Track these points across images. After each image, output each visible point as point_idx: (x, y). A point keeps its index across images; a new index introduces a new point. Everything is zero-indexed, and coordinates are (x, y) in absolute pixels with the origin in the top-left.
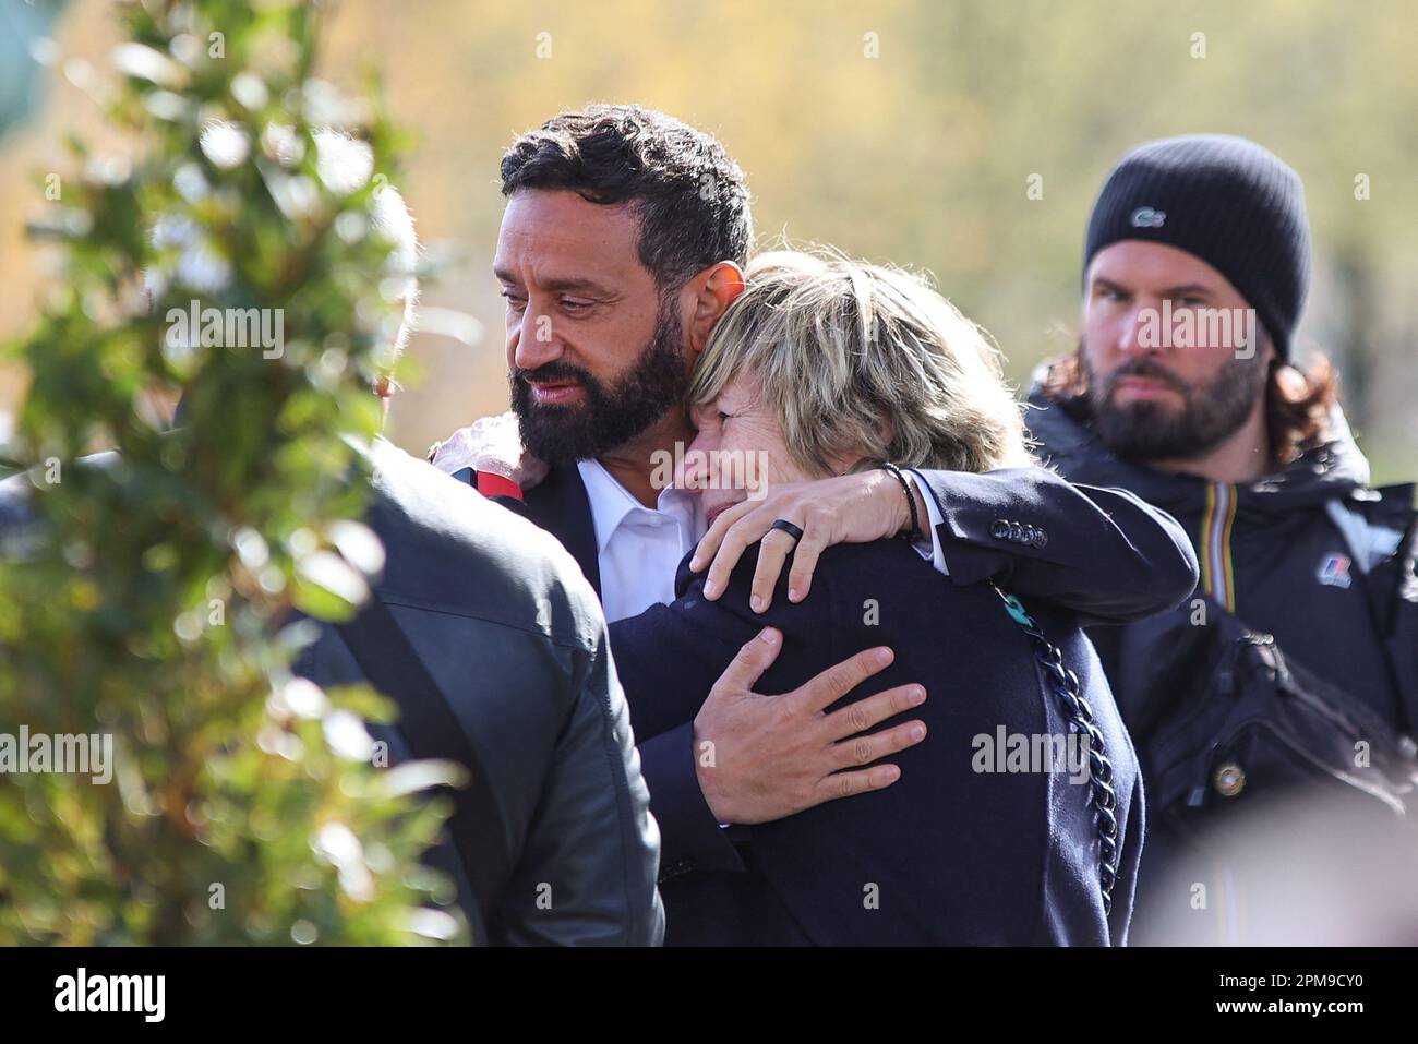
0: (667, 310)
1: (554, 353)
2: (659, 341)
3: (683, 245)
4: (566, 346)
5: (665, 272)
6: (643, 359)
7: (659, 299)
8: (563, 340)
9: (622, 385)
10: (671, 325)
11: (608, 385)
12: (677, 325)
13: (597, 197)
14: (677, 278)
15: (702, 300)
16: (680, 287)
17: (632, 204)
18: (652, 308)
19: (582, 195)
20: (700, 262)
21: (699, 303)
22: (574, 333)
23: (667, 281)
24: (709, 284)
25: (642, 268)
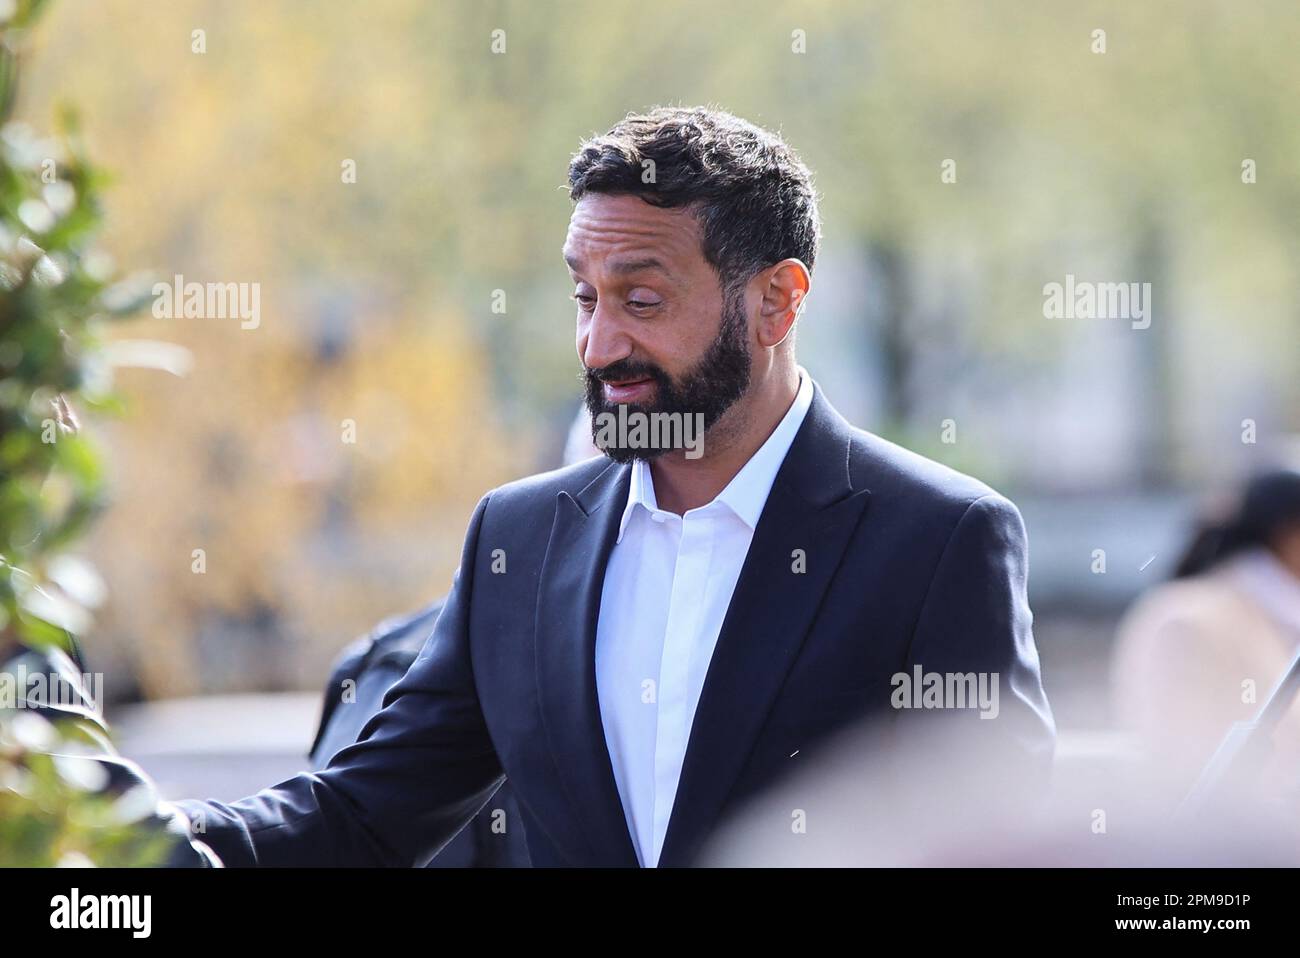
0: (732, 308)
1: (623, 352)
2: (725, 338)
3: (747, 243)
4: (635, 345)
5: (729, 269)
6: (708, 356)
7: (723, 297)
8: (632, 339)
9: (688, 380)
10: (736, 322)
11: (676, 381)
12: (742, 321)
13: (659, 201)
14: (741, 275)
15: (768, 296)
16: (744, 283)
17: (694, 206)
18: (716, 306)
19: (644, 199)
20: (763, 260)
21: (765, 298)
22: (640, 331)
23: (732, 278)
24: (774, 281)
25: (707, 265)
